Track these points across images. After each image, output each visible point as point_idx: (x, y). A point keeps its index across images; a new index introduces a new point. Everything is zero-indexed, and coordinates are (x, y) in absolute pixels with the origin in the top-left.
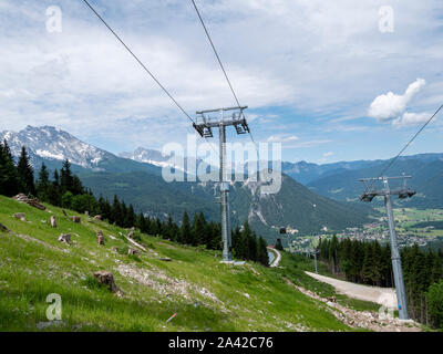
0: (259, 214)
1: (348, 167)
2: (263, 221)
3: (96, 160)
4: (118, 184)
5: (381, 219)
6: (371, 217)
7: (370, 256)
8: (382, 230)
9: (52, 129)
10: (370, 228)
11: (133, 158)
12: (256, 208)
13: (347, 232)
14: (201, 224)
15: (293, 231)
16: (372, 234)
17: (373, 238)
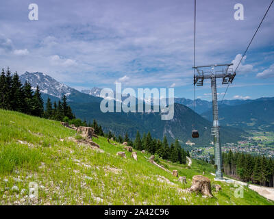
0: (170, 132)
1: (228, 104)
2: (173, 136)
3: (68, 94)
4: (81, 110)
5: (250, 138)
6: (243, 136)
7: (259, 166)
8: (250, 146)
9: (41, 74)
10: (242, 143)
11: (90, 94)
12: (168, 128)
14: (149, 140)
15: (191, 144)
16: (243, 148)
17: (244, 150)
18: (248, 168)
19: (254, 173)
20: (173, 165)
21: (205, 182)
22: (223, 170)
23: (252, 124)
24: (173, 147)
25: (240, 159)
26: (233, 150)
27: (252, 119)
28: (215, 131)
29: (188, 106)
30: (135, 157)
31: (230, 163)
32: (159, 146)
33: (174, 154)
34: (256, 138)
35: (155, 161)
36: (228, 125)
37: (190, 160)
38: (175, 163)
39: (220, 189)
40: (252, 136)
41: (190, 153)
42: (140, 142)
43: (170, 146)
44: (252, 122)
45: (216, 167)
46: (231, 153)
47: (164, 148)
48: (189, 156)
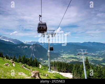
0: (33, 55)
1: (54, 44)
2: (34, 57)
5: (61, 57)
6: (59, 56)
7: (64, 66)
8: (61, 59)
10: (59, 58)
12: (33, 53)
13: (54, 59)
14: (24, 58)
15: (42, 59)
16: (59, 60)
17: (59, 61)
18: (60, 67)
19: (62, 69)
20: (33, 68)
21: (37, 73)
22: (51, 68)
23: (62, 52)
24: (34, 61)
25: (58, 64)
26: (56, 61)
27: (62, 50)
28: (48, 54)
29: (41, 45)
30: (14, 65)
31: (55, 66)
32: (28, 61)
33: (34, 64)
34: (63, 56)
35: (25, 67)
36: (55, 52)
37: (41, 66)
38: (34, 67)
39: (48, 75)
40: (62, 56)
41: (41, 63)
42: (20, 59)
43: (33, 60)
44: (62, 51)
45: (48, 67)
46: (55, 62)
47: (30, 61)
48: (40, 64)
